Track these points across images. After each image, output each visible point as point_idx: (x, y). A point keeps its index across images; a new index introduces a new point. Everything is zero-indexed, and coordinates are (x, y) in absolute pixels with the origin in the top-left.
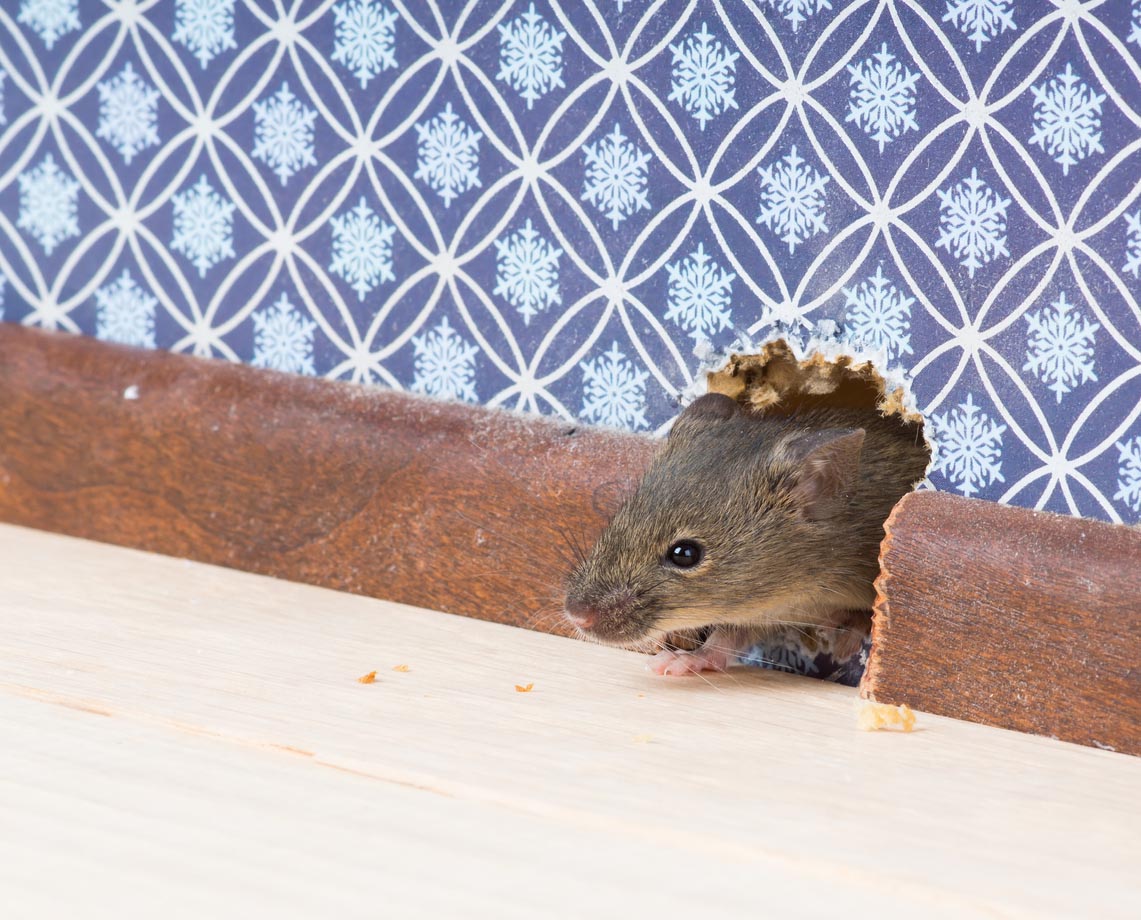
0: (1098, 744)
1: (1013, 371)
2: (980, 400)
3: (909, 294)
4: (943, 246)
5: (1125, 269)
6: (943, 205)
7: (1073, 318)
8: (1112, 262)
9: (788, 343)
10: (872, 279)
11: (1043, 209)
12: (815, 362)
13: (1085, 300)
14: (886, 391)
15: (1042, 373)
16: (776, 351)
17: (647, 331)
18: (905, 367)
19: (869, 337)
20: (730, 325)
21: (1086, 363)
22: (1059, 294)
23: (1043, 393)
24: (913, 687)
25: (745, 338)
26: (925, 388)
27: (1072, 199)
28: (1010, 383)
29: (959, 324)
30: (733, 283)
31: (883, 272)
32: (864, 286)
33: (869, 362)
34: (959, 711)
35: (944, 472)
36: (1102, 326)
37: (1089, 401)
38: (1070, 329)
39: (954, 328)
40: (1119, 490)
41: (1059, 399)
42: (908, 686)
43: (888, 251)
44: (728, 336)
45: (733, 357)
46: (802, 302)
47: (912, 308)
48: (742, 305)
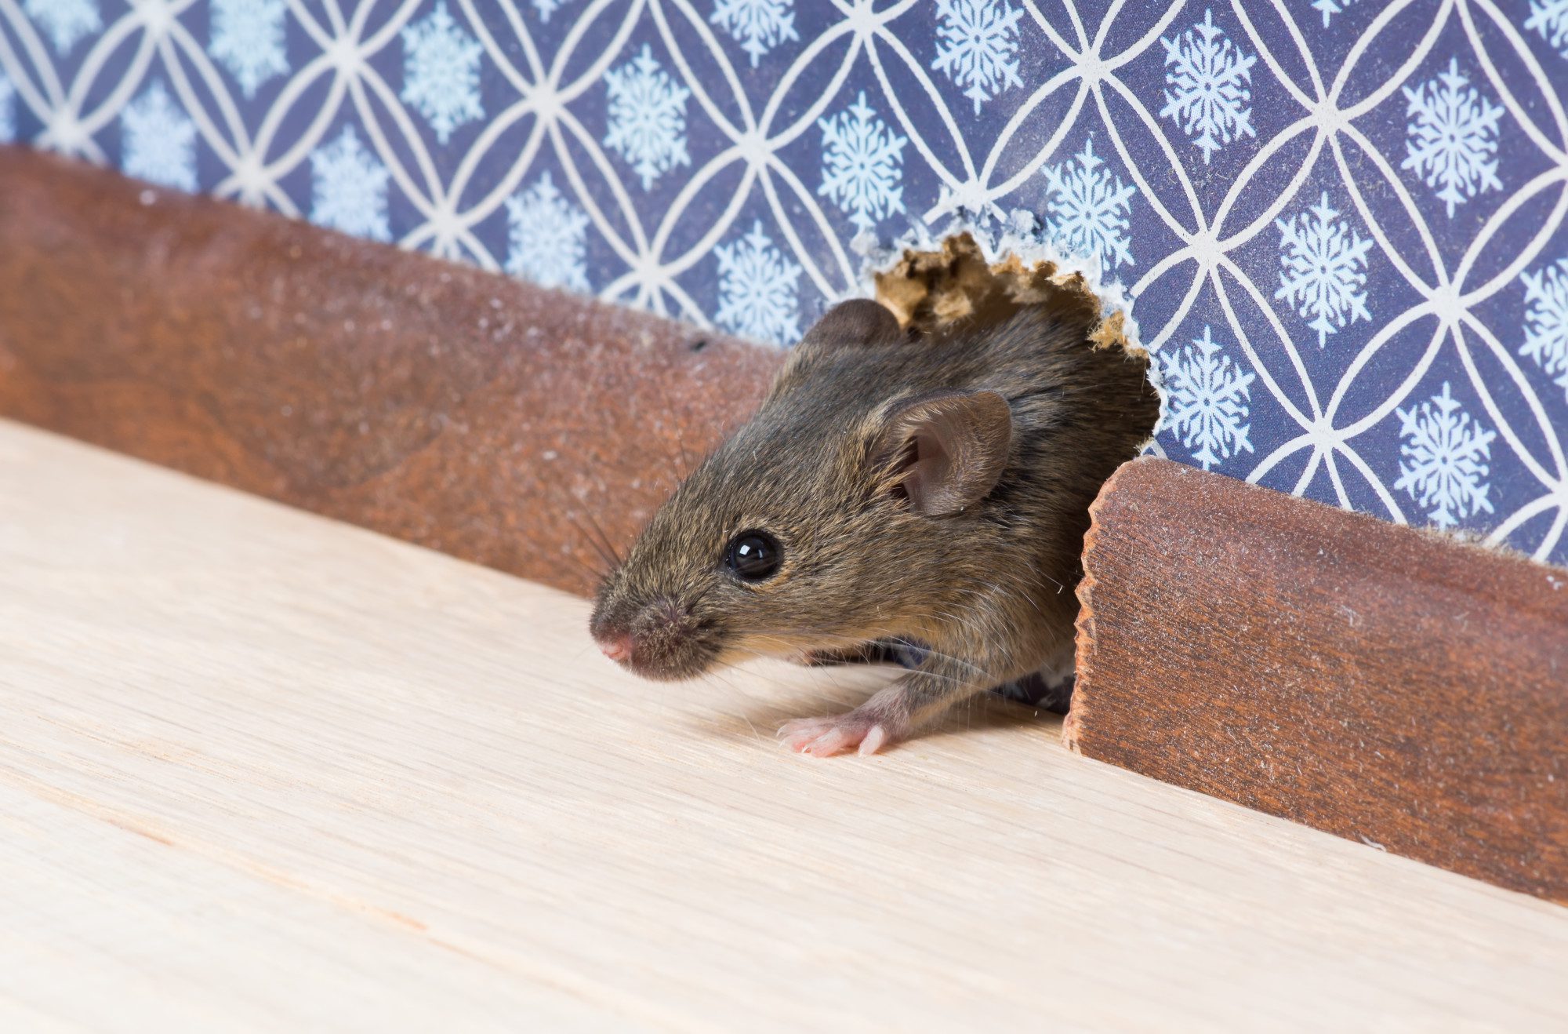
0: (1366, 839)
1: (1261, 297)
2: (1221, 337)
3: (1128, 181)
4: (1170, 117)
5: (1405, 165)
6: (1170, 59)
7: (1338, 229)
8: (1387, 154)
9: (975, 238)
10: (1080, 157)
11: (1298, 73)
12: (1010, 267)
13: (1353, 206)
14: (1102, 313)
15: (1299, 303)
16: (962, 248)
17: (797, 210)
18: (1124, 283)
19: (1078, 237)
20: (902, 209)
21: (1356, 294)
22: (1320, 195)
24: (1127, 739)
25: (920, 228)
26: (1151, 311)
27: (1335, 62)
28: (1258, 316)
29: (1192, 228)
30: (903, 150)
31: (1094, 147)
32: (1070, 165)
33: (1078, 273)
34: (1187, 777)
35: (1176, 431)
36: (1376, 243)
37: (1361, 348)
38: (1336, 244)
39: (1187, 233)
40: (1401, 475)
41: (1322, 342)
42: (1120, 737)
43: (1099, 118)
44: (899, 224)
45: (906, 254)
46: (994, 182)
47: (1131, 200)
48: (915, 182)
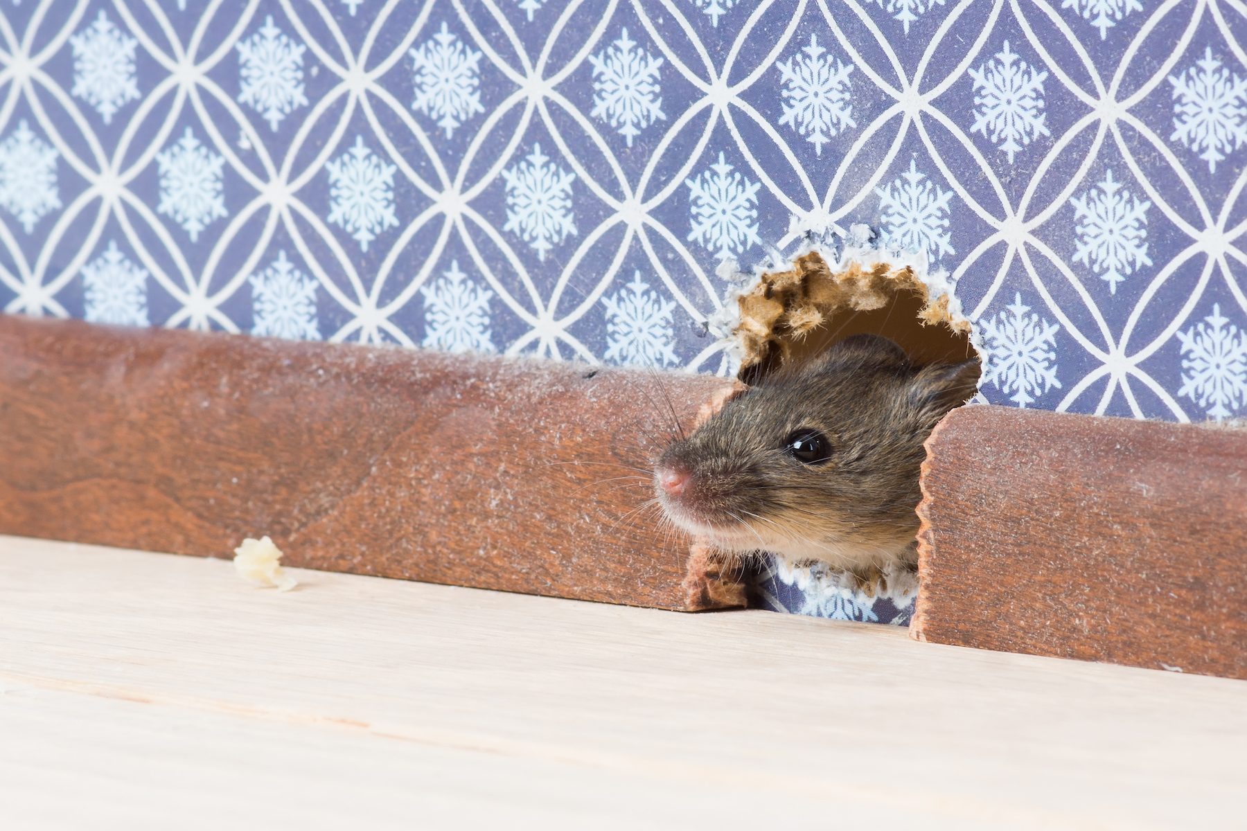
0: (1165, 666)
1: (1061, 262)
2: (1029, 299)
4: (979, 131)
5: (1174, 137)
6: (976, 85)
7: (1121, 197)
8: (1158, 131)
9: (821, 255)
10: (906, 175)
11: (1082, 78)
12: (852, 274)
13: (1133, 177)
14: (929, 297)
15: (1092, 262)
16: (811, 266)
17: (670, 255)
18: (947, 270)
19: (907, 239)
20: (759, 241)
21: (1138, 246)
22: (1105, 172)
23: (1096, 284)
24: (964, 621)
25: (775, 254)
26: (970, 291)
27: (1112, 65)
28: (1059, 277)
29: (1002, 216)
30: (758, 194)
31: (917, 165)
32: (898, 183)
33: (908, 268)
34: (1015, 643)
35: (996, 382)
36: (1153, 203)
37: (1145, 288)
38: (1120, 210)
39: (997, 221)
40: (1183, 385)
41: (1113, 289)
42: (958, 621)
43: (920, 141)
44: (757, 253)
45: (764, 278)
46: (834, 207)
47: (950, 203)
48: (769, 218)
